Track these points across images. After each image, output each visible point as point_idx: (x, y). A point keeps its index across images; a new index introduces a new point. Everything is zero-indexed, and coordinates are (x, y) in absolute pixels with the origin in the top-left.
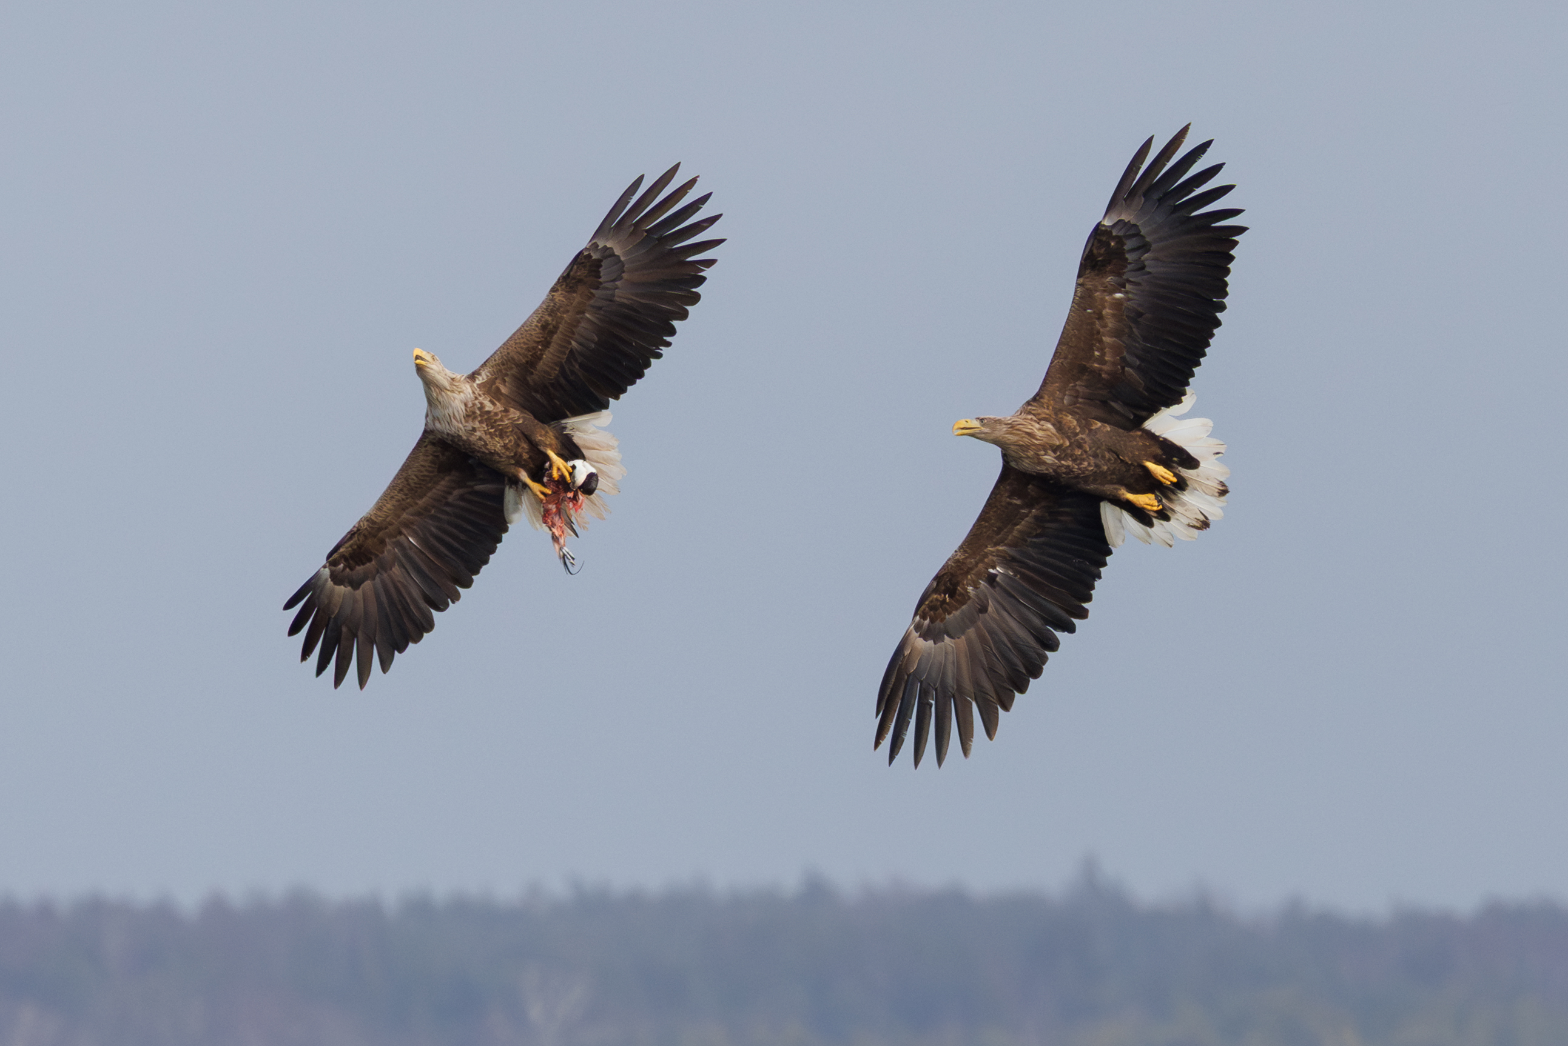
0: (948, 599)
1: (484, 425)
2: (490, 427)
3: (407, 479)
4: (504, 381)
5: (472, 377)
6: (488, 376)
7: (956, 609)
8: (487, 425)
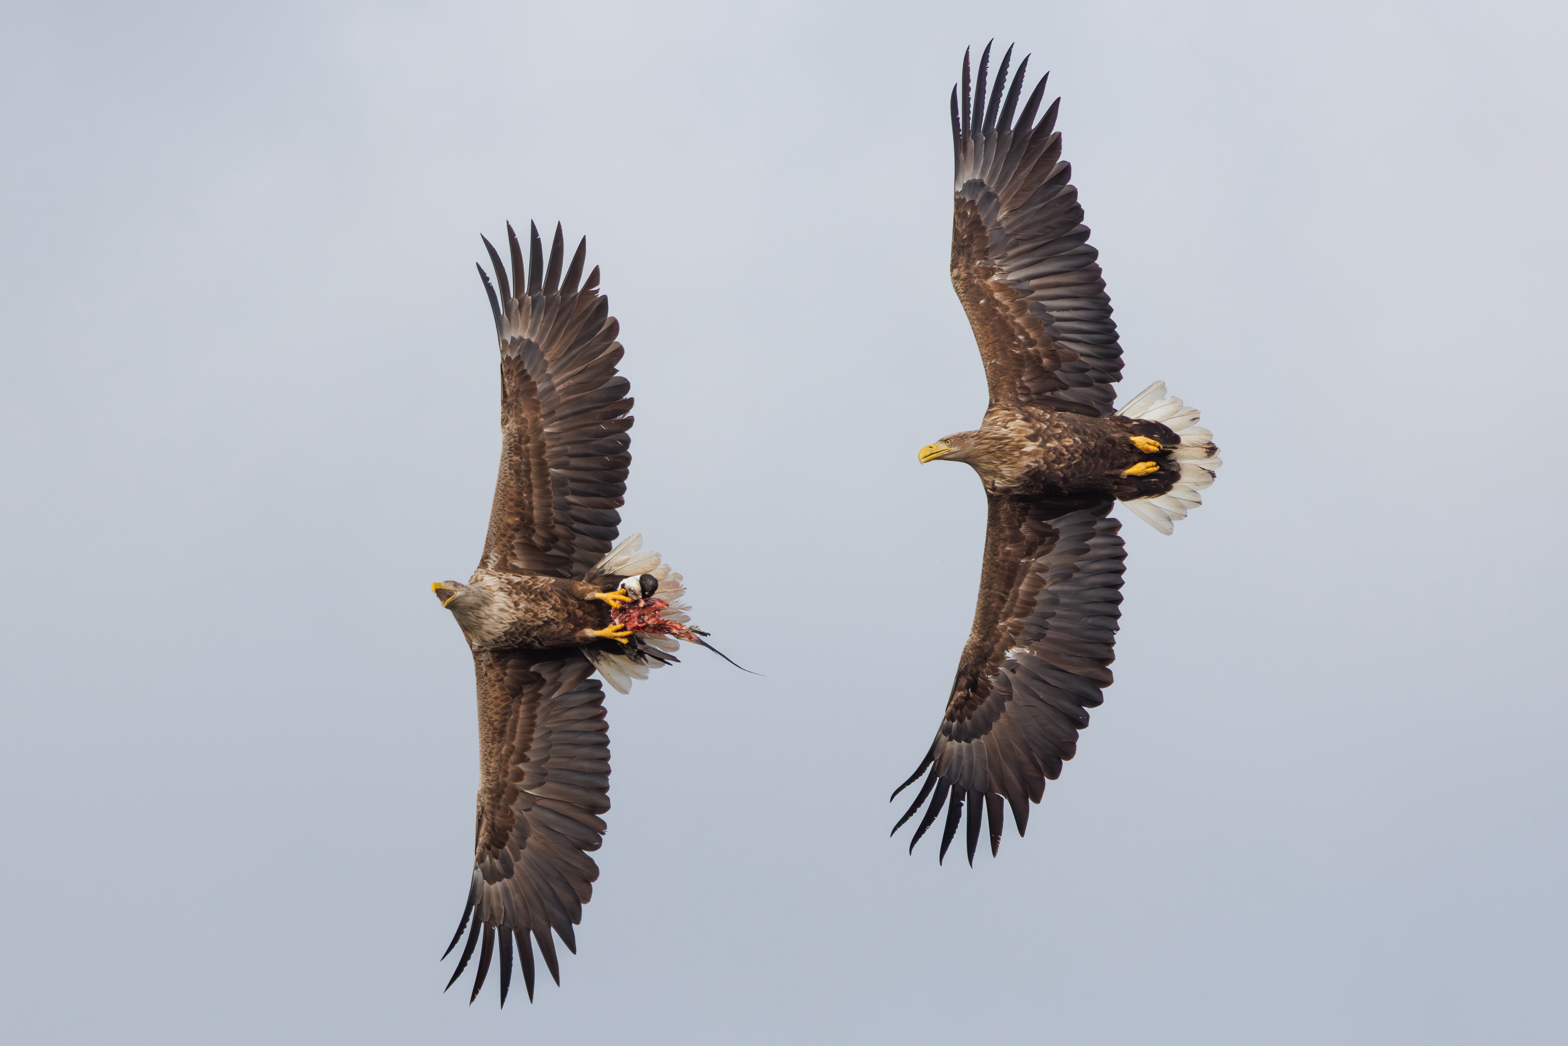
0: (971, 694)
1: (522, 595)
2: (529, 594)
3: (491, 723)
4: (514, 555)
5: (483, 564)
6: (497, 557)
7: (982, 702)
8: (525, 594)
